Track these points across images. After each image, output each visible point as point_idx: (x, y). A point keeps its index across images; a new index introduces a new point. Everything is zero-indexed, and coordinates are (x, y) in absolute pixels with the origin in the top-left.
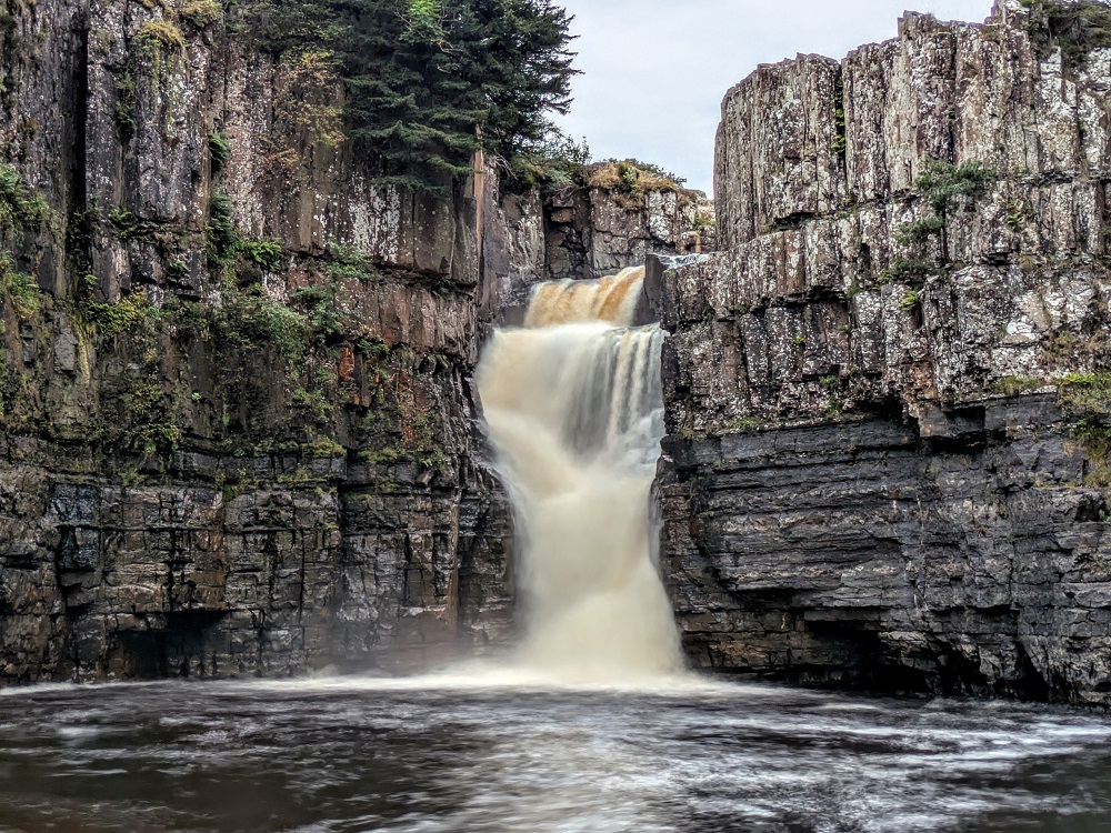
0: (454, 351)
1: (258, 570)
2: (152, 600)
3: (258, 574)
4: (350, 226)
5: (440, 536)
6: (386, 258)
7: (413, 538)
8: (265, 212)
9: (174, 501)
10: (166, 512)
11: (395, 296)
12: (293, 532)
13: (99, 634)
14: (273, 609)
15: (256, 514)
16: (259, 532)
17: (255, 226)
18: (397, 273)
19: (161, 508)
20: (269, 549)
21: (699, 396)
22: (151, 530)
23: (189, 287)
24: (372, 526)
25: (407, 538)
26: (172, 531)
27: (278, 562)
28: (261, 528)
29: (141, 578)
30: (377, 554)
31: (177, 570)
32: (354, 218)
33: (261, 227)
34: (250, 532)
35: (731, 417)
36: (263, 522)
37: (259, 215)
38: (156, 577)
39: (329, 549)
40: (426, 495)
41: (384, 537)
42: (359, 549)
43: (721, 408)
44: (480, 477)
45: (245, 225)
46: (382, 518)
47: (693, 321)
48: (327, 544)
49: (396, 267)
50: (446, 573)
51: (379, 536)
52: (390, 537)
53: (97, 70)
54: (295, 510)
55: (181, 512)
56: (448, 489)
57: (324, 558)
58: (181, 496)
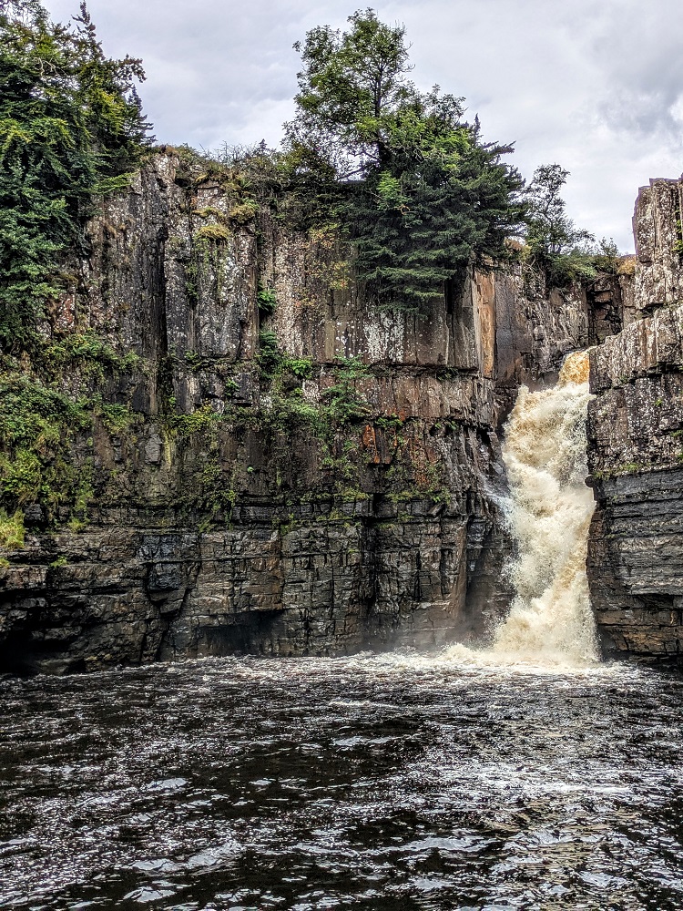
0: (461, 417)
1: (303, 582)
2: (221, 605)
3: (303, 585)
4: (365, 341)
5: (445, 552)
6: (394, 359)
7: (422, 554)
8: (303, 339)
9: (234, 540)
10: (229, 548)
11: (405, 386)
12: (325, 555)
13: (187, 629)
14: (313, 608)
15: (300, 543)
16: (303, 556)
17: (297, 349)
18: (405, 368)
19: (225, 546)
20: (310, 567)
21: (603, 447)
22: (219, 561)
23: (240, 398)
24: (395, 546)
25: (418, 554)
26: (233, 560)
27: (317, 576)
28: (304, 553)
29: (214, 592)
30: (398, 566)
31: (237, 586)
32: (369, 335)
33: (301, 350)
34: (297, 556)
35: (623, 462)
36: (305, 549)
37: (299, 342)
38: (223, 591)
39: (350, 566)
40: (436, 523)
41: (403, 553)
42: (387, 563)
43: (618, 456)
44: (487, 505)
45: (290, 349)
46: (401, 540)
47: (604, 388)
48: (349, 563)
49: (403, 365)
50: (451, 577)
51: (400, 553)
52: (407, 554)
53: (171, 264)
54: (328, 540)
55: (238, 548)
56: (455, 517)
57: (347, 572)
58: (239, 536)
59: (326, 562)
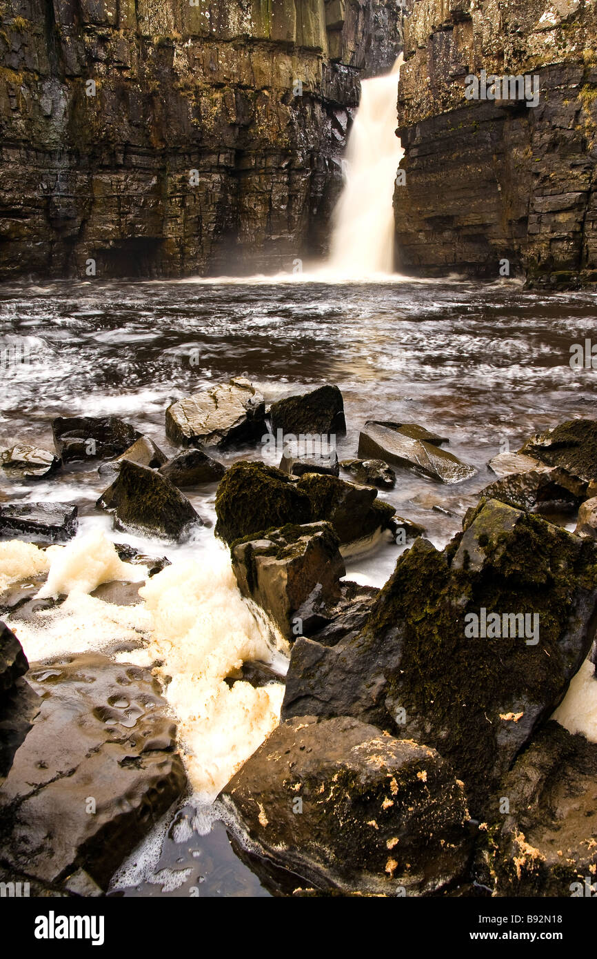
0: (307, 90)
1: (178, 217)
2: (111, 233)
3: (178, 219)
4: (226, 17)
5: (292, 198)
6: (251, 35)
7: (273, 197)
9: (119, 181)
10: (115, 187)
11: (260, 59)
12: (195, 196)
13: (86, 251)
14: (186, 237)
15: (175, 186)
18: (260, 44)
19: (112, 185)
20: (183, 205)
21: (408, 100)
22: (108, 197)
23: (119, 62)
24: (253, 192)
25: (270, 198)
26: (118, 197)
27: (188, 212)
28: (178, 194)
29: (105, 222)
30: (255, 207)
31: (123, 217)
32: (229, 12)
33: (173, 24)
34: (173, 197)
36: (179, 191)
37: (171, 17)
38: (113, 222)
39: (215, 204)
40: (284, 173)
41: (259, 197)
42: (246, 205)
44: (327, 162)
46: (258, 187)
49: (258, 40)
50: (296, 216)
51: (257, 197)
52: (262, 198)
55: (122, 187)
56: (301, 170)
57: (211, 209)
58: (123, 178)
59: (195, 201)
